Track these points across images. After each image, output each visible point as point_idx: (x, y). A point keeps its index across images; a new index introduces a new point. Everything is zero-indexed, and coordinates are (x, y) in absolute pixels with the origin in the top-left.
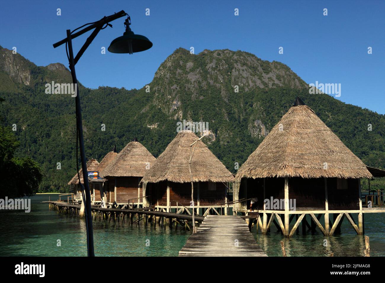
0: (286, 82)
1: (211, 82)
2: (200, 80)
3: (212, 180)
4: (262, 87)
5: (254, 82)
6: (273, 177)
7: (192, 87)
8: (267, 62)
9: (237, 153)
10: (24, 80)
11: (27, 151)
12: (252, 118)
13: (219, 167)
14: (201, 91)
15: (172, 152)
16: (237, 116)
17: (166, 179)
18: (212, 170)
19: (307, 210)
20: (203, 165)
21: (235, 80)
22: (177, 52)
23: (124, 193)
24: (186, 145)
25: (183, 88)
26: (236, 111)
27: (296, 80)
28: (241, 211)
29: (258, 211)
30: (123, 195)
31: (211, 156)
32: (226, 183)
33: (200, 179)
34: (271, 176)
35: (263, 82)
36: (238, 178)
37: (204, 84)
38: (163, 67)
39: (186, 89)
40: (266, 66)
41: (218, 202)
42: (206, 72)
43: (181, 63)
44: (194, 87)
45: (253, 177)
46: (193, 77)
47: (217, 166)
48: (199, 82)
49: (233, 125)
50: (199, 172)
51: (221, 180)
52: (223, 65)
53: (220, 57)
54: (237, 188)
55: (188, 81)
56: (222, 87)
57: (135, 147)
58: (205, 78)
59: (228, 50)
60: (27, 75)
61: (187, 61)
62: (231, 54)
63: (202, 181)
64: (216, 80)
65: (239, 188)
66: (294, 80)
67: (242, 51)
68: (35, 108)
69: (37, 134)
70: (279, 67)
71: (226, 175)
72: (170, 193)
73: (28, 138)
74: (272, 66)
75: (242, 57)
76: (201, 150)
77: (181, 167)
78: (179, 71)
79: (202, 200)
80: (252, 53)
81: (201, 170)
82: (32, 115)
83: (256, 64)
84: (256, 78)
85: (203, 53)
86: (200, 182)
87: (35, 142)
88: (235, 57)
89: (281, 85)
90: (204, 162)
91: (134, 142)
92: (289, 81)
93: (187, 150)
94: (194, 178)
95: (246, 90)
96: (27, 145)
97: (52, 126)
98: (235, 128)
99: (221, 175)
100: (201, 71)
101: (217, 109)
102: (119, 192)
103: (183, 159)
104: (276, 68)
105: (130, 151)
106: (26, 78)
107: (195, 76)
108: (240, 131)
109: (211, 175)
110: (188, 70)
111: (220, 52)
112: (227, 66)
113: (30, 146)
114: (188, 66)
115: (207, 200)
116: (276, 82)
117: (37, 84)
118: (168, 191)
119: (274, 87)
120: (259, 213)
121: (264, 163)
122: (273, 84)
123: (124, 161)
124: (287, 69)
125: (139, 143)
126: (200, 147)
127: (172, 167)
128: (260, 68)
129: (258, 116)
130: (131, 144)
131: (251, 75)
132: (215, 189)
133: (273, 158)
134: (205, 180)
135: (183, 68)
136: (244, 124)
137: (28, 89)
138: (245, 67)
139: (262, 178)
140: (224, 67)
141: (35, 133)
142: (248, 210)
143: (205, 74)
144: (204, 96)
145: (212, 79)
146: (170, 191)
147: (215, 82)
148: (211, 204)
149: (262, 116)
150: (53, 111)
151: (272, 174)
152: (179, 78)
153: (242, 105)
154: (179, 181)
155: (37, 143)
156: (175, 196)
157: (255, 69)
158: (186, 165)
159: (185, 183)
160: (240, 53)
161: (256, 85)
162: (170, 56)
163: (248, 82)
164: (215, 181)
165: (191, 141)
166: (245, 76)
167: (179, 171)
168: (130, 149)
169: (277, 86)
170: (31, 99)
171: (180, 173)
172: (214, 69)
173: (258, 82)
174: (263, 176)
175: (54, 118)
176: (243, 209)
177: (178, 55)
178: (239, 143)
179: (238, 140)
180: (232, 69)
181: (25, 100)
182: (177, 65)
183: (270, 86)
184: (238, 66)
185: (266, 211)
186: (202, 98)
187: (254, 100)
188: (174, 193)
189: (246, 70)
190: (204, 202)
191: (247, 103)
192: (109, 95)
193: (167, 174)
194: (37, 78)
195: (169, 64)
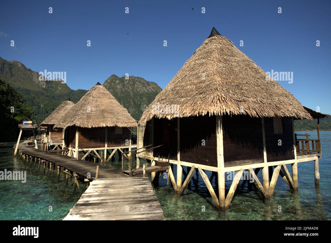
0: (156, 90)
1: (126, 89)
2: (122, 88)
3: (118, 125)
4: (147, 91)
5: (144, 89)
6: (203, 115)
7: (118, 91)
8: (149, 82)
9: (137, 117)
10: (42, 85)
11: (43, 116)
12: (142, 103)
13: (125, 115)
14: (122, 92)
15: (83, 102)
16: (136, 103)
17: (74, 124)
18: (119, 117)
19: (245, 164)
20: (111, 112)
21: (136, 88)
22: (112, 76)
23: (57, 136)
24: (97, 96)
25: (114, 91)
26: (136, 101)
27: (160, 89)
28: (146, 157)
29: (169, 161)
30: (56, 138)
31: (118, 106)
32: (130, 128)
33: (107, 124)
34: (199, 113)
35: (147, 90)
36: (144, 120)
37: (124, 89)
38: (106, 82)
39: (116, 91)
40: (148, 84)
41: (123, 144)
42: (124, 85)
43: (114, 80)
44: (119, 91)
45: (167, 117)
46: (119, 87)
47: (124, 114)
48: (121, 89)
49: (135, 106)
50: (107, 118)
51: (126, 125)
52: (131, 82)
53: (130, 79)
54: (141, 132)
55: (117, 88)
56: (131, 91)
57: (68, 104)
58: (124, 87)
59: (133, 76)
60: (44, 83)
61: (116, 80)
62: (134, 78)
63: (109, 126)
64: (128, 88)
65: (144, 132)
66: (159, 89)
67: (139, 77)
68: (47, 98)
69: (48, 109)
70: (153, 84)
71: (131, 121)
72: (79, 137)
73: (44, 110)
74: (151, 84)
75: (139, 79)
76: (110, 101)
77: (90, 114)
78: (113, 84)
79: (109, 142)
80: (143, 78)
81: (109, 117)
82: (46, 100)
83: (144, 82)
84: (144, 88)
85: (123, 77)
86: (107, 127)
87: (47, 112)
88: (136, 79)
89: (154, 91)
90: (112, 110)
91: (67, 101)
92: (157, 90)
93: (97, 100)
94: (102, 123)
95: (141, 92)
96: (43, 114)
97: (55, 105)
98: (136, 107)
99: (126, 121)
100: (122, 84)
101: (129, 100)
102: (53, 136)
103: (93, 108)
104: (152, 84)
105: (63, 107)
106: (43, 84)
107: (120, 86)
108: (138, 109)
109: (117, 121)
110: (117, 84)
111: (130, 77)
112: (133, 83)
113: (45, 114)
114: (117, 82)
115: (114, 142)
116: (152, 90)
117: (49, 87)
118: (77, 135)
119: (152, 92)
120: (170, 163)
121: (182, 97)
122: (151, 91)
123: (58, 113)
124: (156, 85)
125: (71, 102)
126: (109, 98)
127: (81, 113)
128: (146, 84)
129: (145, 103)
130: (65, 102)
131: (143, 86)
132: (122, 133)
133: (197, 90)
134: (112, 125)
135: (115, 83)
136: (139, 106)
137: (44, 89)
138: (140, 84)
139: (183, 117)
140: (132, 83)
141: (47, 108)
142: (155, 158)
143: (124, 86)
144: (123, 94)
145: (126, 88)
146: (79, 135)
147: (128, 89)
148: (117, 145)
149: (146, 103)
150: (56, 99)
151: (200, 112)
152: (113, 87)
153: (139, 99)
154: (87, 127)
155: (48, 113)
156: (83, 140)
157: (144, 84)
158: (96, 112)
159: (92, 128)
160: (138, 78)
161: (144, 91)
162: (109, 78)
163: (141, 89)
164: (121, 126)
165: (102, 93)
166: (140, 87)
167: (88, 117)
168: (63, 106)
169: (152, 91)
170: (46, 93)
171: (89, 119)
172: (127, 84)
173: (145, 90)
174: (184, 114)
175: (56, 102)
176: (149, 155)
177: (113, 77)
178: (137, 114)
179: (137, 112)
180: (135, 84)
181: (43, 94)
182: (112, 81)
183: (150, 91)
184: (137, 83)
185: (181, 163)
186: (122, 95)
187: (144, 96)
188: (83, 137)
189: (141, 85)
190: (111, 144)
191: (141, 98)
192: (82, 93)
193: (76, 120)
194: (48, 85)
195: (109, 81)
